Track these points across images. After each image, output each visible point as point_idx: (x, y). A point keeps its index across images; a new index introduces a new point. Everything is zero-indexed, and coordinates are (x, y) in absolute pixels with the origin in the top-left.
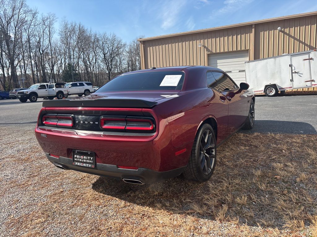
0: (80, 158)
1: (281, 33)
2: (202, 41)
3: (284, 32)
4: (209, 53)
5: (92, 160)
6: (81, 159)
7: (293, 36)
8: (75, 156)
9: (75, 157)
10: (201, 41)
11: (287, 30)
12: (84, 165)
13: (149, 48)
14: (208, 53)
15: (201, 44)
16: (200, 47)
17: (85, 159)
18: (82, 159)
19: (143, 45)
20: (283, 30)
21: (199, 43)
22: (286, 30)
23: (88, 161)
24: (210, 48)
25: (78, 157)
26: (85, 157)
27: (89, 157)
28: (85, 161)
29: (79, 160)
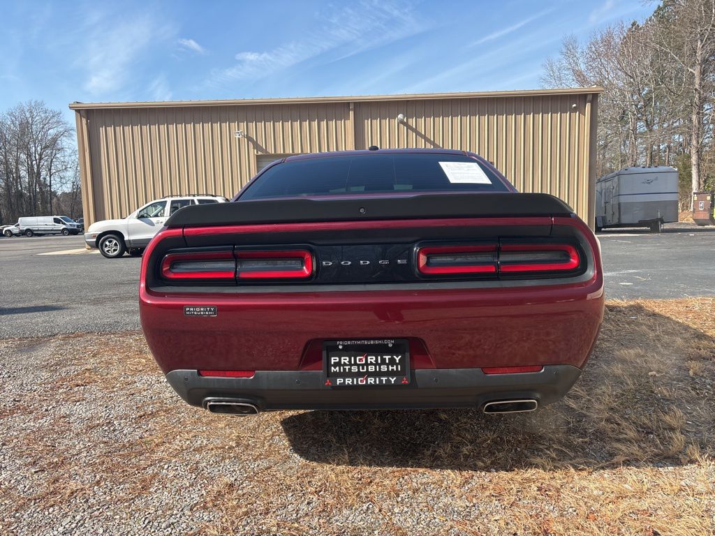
0: (355, 364)
1: (401, 126)
2: (243, 125)
3: (406, 124)
4: (260, 153)
5: (397, 365)
6: (358, 365)
7: (423, 133)
8: (334, 360)
9: (333, 362)
10: (241, 124)
11: (412, 122)
12: (371, 381)
13: (102, 130)
14: (257, 152)
15: (241, 132)
16: (239, 138)
17: (371, 363)
18: (363, 365)
19: (87, 121)
20: (405, 120)
21: (237, 130)
22: (410, 120)
23: (384, 368)
24: (262, 143)
25: (345, 360)
26: (371, 359)
27: (387, 357)
28: (372, 368)
29: (350, 369)
